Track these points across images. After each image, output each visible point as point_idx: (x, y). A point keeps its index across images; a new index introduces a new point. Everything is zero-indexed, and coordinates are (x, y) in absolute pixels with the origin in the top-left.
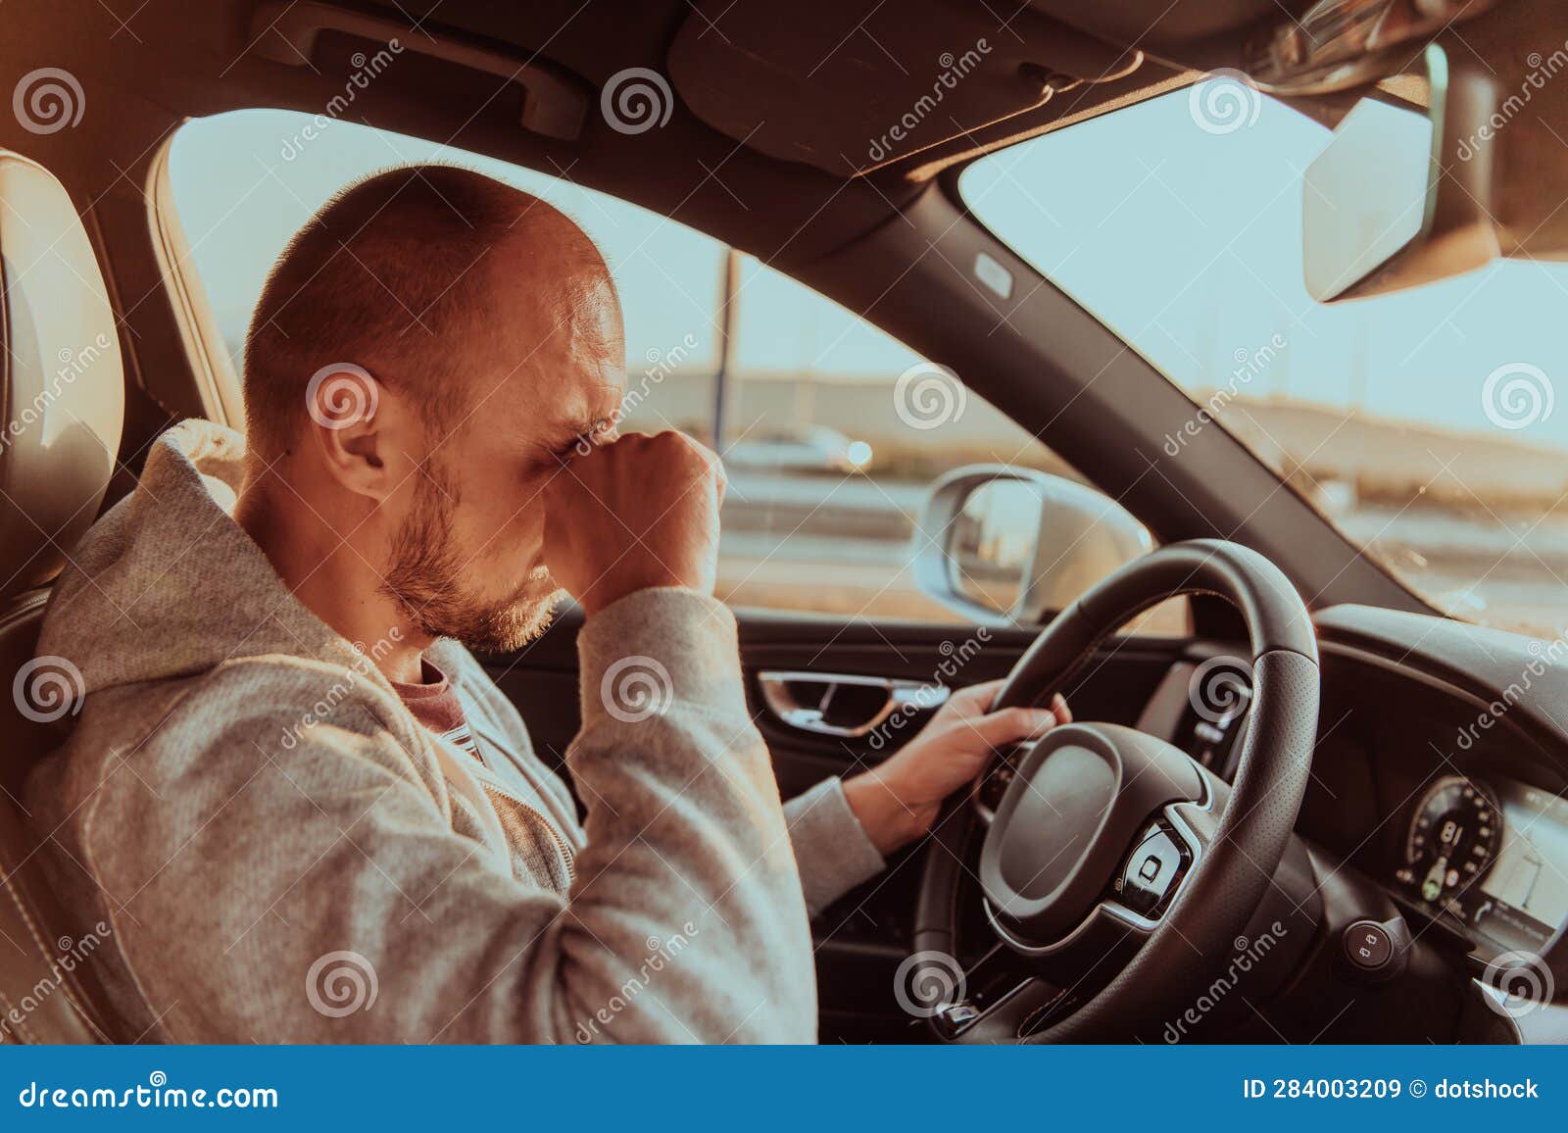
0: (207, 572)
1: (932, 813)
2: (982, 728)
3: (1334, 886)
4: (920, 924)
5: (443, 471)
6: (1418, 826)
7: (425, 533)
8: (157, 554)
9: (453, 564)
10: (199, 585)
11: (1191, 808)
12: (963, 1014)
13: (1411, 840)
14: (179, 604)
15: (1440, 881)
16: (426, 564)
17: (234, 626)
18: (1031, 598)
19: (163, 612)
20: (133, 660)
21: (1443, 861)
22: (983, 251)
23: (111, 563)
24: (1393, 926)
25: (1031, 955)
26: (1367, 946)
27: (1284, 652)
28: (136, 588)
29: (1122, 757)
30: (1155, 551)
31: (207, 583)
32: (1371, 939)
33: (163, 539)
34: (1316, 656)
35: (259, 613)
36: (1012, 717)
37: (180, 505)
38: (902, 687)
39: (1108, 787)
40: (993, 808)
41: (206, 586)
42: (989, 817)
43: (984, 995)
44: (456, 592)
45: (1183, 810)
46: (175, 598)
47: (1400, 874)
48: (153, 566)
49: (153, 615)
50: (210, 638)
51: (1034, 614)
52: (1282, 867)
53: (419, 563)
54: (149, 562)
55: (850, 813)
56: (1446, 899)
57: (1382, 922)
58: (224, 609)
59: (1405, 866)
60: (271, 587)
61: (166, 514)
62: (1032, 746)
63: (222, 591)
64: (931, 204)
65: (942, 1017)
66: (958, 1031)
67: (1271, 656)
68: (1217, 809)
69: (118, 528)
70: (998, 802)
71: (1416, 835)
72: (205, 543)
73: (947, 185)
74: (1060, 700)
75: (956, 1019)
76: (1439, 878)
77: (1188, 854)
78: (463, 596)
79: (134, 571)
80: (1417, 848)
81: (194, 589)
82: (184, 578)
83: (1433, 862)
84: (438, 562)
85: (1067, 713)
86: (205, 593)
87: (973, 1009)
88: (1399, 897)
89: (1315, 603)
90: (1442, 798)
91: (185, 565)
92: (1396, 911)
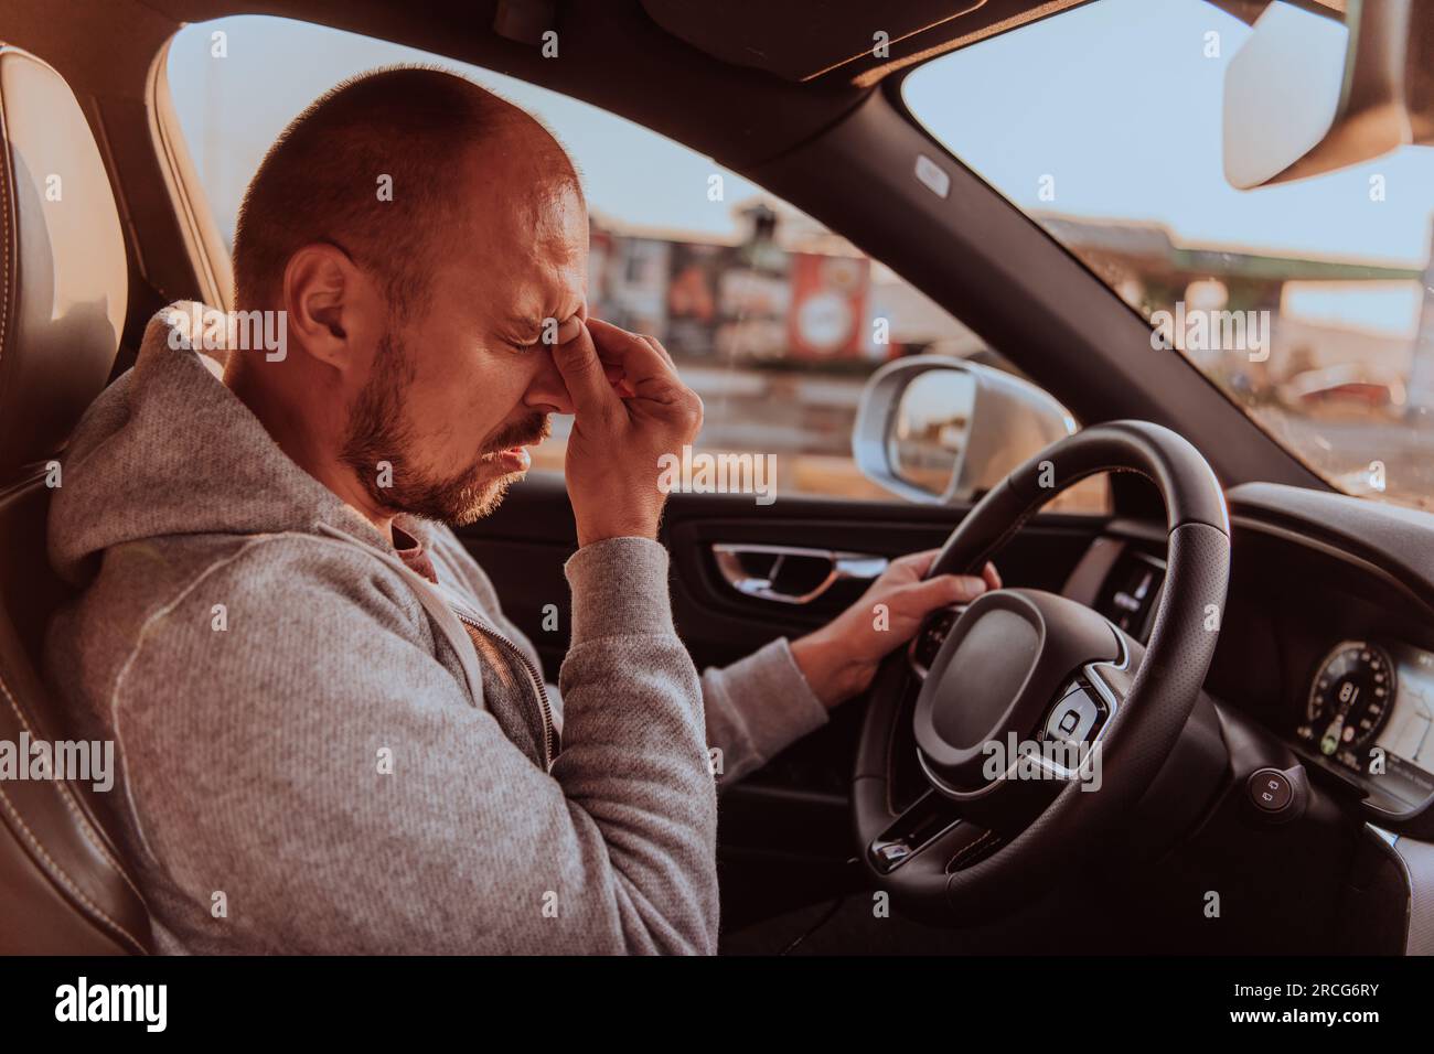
0: (209, 436)
1: (871, 671)
2: (919, 594)
3: (1239, 738)
4: (859, 770)
5: (401, 347)
6: (1318, 687)
7: (380, 404)
8: (161, 421)
9: (405, 438)
10: (202, 448)
11: (1108, 667)
12: (896, 851)
13: (1311, 701)
14: (184, 465)
15: (1338, 737)
16: (380, 435)
17: (237, 486)
18: (964, 478)
19: (168, 473)
20: (143, 517)
21: (1340, 718)
22: (922, 153)
23: (116, 430)
24: (1293, 773)
25: (958, 799)
26: (1269, 791)
27: (1197, 524)
28: (143, 451)
29: (1045, 619)
30: (1079, 432)
31: (210, 446)
32: (1273, 784)
33: (167, 407)
34: (1227, 529)
35: (259, 473)
36: (947, 583)
37: (180, 375)
38: (845, 560)
39: (1032, 648)
40: (927, 667)
41: (208, 450)
42: (924, 674)
43: (916, 835)
44: (407, 465)
45: (1102, 669)
46: (179, 460)
47: (1300, 731)
48: (158, 431)
49: (160, 476)
50: (216, 497)
51: (967, 494)
52: (1191, 721)
53: (373, 434)
54: (155, 428)
55: (797, 671)
56: (1343, 753)
57: (1283, 769)
58: (226, 471)
59: (1305, 724)
60: (268, 449)
61: (167, 384)
62: (963, 609)
63: (223, 454)
64: (875, 108)
65: (877, 853)
66: (891, 868)
67: (1187, 528)
68: (1133, 668)
69: (120, 399)
70: (932, 661)
71: (1316, 695)
72: (205, 410)
73: (891, 89)
74: (990, 567)
75: (890, 857)
76: (1337, 733)
77: (1104, 709)
78: (413, 470)
79: (141, 435)
80: (1316, 707)
81: (197, 452)
82: (188, 442)
83: (1332, 719)
84: (392, 434)
85: (997, 580)
86: (208, 455)
87: (906, 847)
88: (1299, 750)
89: (1228, 482)
90: (1340, 661)
91: (188, 430)
92: (1296, 761)
